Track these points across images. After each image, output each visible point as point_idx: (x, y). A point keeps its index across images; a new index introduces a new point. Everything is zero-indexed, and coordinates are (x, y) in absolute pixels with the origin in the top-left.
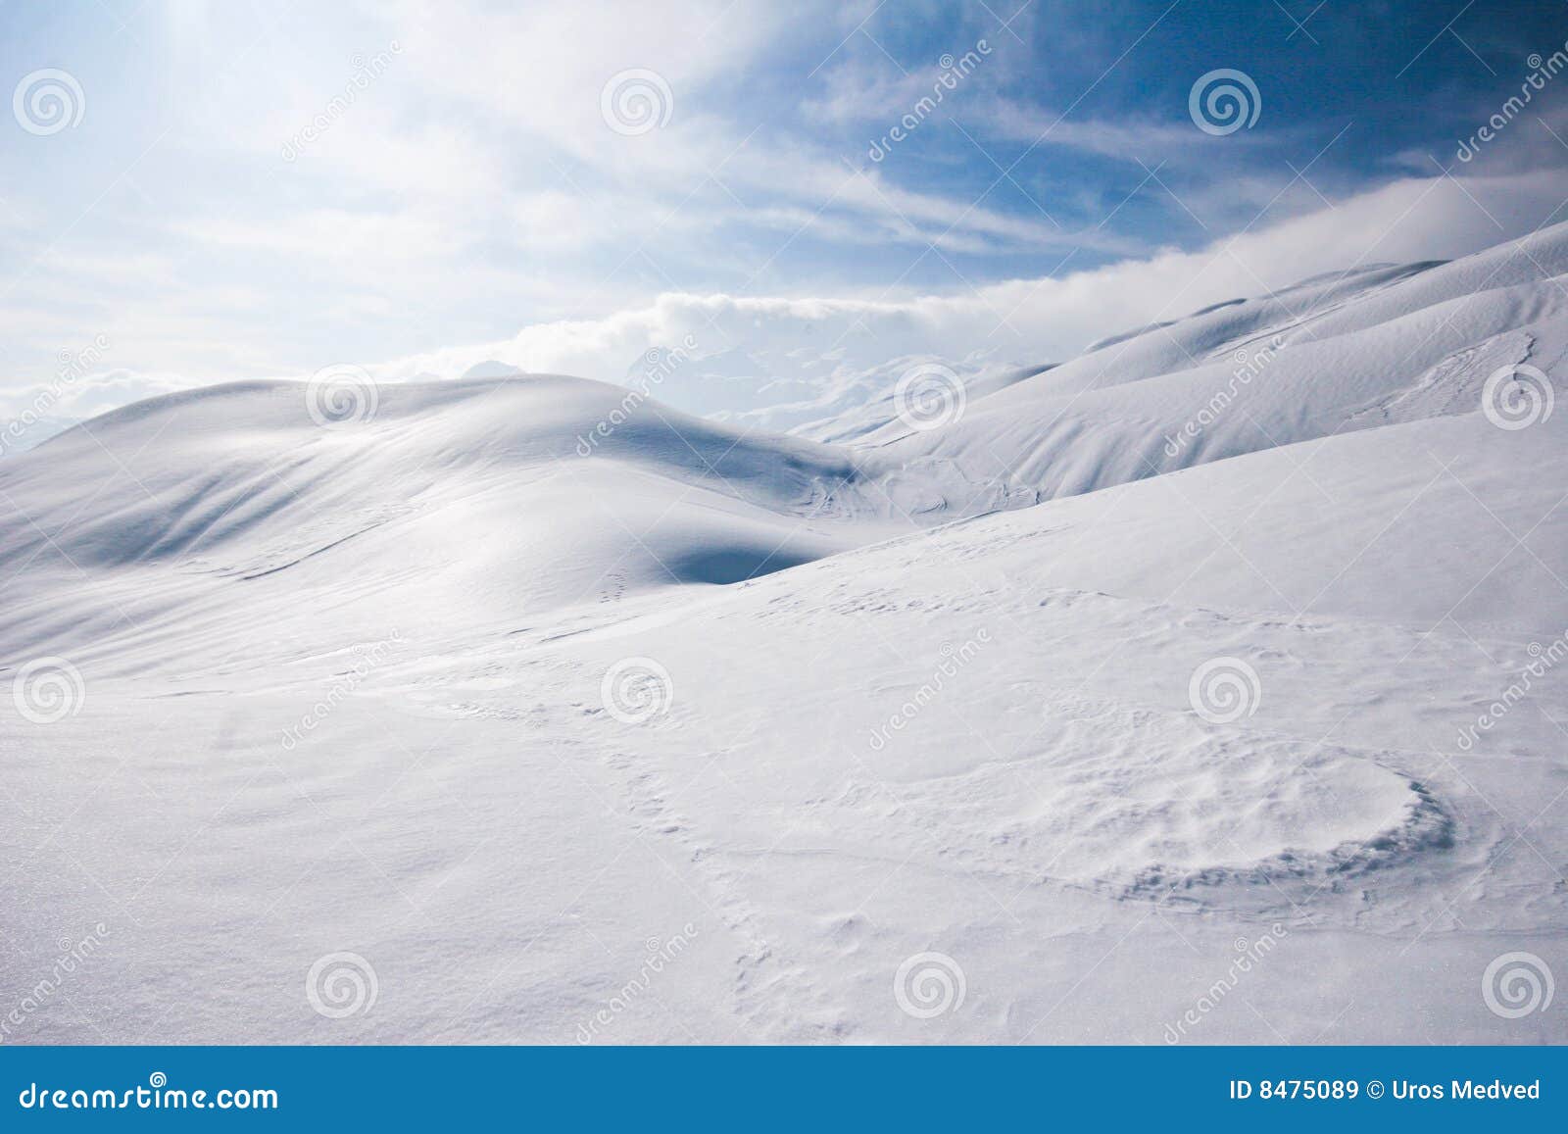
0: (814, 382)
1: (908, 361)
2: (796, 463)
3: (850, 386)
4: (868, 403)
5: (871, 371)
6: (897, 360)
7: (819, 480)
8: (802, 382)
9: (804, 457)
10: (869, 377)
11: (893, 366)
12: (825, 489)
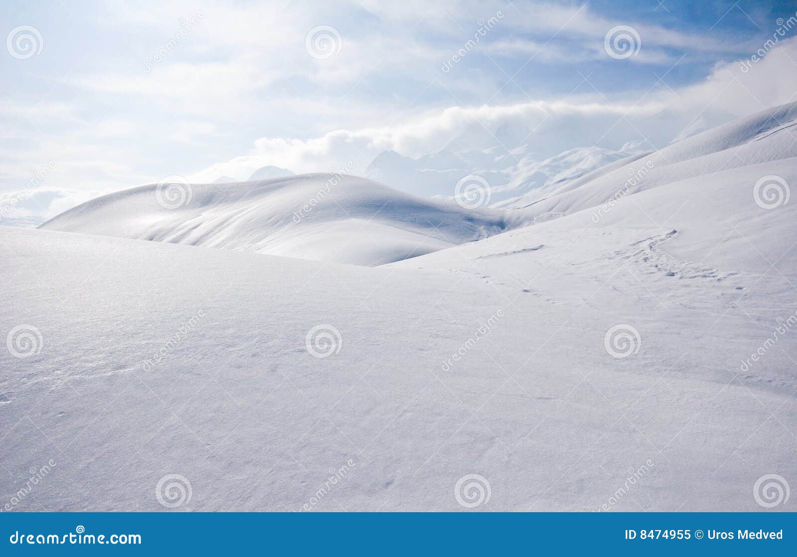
0: (505, 171)
1: (575, 152)
2: (470, 219)
3: (533, 172)
4: (545, 185)
5: (546, 162)
6: (568, 152)
7: (484, 228)
8: (495, 172)
9: (477, 216)
10: (546, 166)
11: (563, 157)
12: (487, 233)
